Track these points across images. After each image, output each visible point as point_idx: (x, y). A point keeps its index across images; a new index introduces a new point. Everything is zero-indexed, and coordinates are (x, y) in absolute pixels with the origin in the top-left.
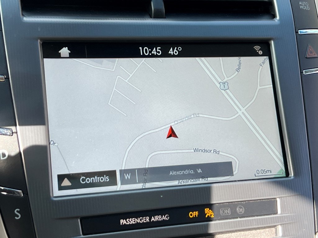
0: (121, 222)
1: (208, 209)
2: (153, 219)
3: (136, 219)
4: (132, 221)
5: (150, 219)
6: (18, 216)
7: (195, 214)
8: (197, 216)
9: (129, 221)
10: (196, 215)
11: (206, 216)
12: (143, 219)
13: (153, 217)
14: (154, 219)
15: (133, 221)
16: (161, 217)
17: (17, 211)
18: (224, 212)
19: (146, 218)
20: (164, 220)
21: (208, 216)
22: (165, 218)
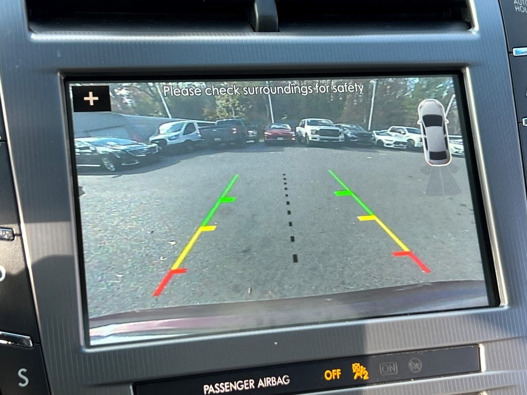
0: (205, 390)
1: (358, 364)
2: (261, 384)
3: (231, 384)
4: (224, 388)
5: (256, 384)
6: (24, 382)
7: (336, 373)
8: (338, 377)
9: (219, 387)
10: (336, 376)
11: (355, 378)
12: (243, 384)
13: (261, 380)
14: (262, 384)
15: (226, 387)
16: (275, 381)
17: (23, 373)
18: (385, 369)
19: (248, 382)
20: (280, 384)
21: (359, 377)
22: (282, 381)
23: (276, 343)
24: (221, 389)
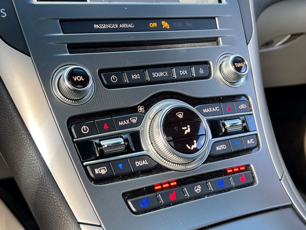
0: (95, 26)
1: (164, 22)
2: (121, 26)
3: (107, 25)
4: (104, 26)
5: (119, 26)
6: (4, 15)
7: (154, 25)
8: (156, 26)
9: (101, 26)
10: (155, 26)
11: (164, 27)
12: (113, 25)
15: (105, 26)
16: (127, 25)
17: (3, 11)
18: (176, 25)
19: (115, 25)
20: (130, 27)
21: (165, 27)
22: (130, 26)
23: (126, 8)
24: (102, 27)
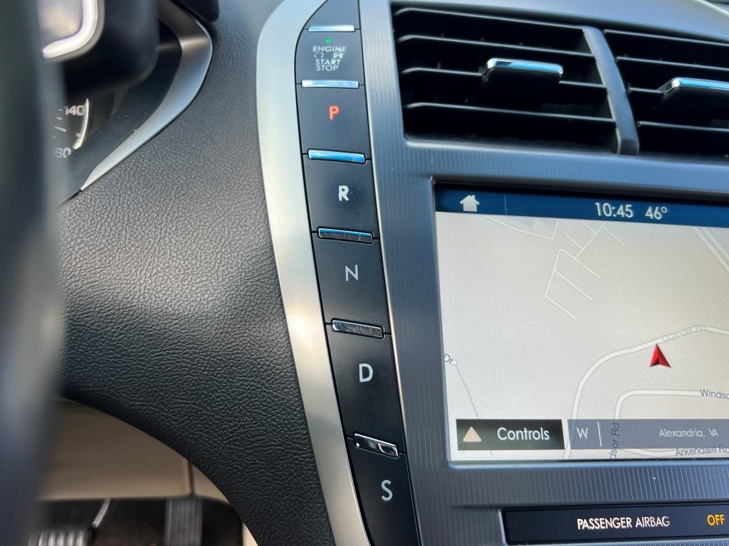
0: (579, 524)
2: (638, 523)
3: (606, 520)
4: (599, 524)
5: (634, 523)
6: (387, 495)
7: (719, 519)
8: (722, 523)
9: (593, 522)
10: (719, 522)
12: (620, 521)
13: (638, 519)
14: (640, 524)
15: (601, 523)
16: (654, 521)
17: (386, 485)
19: (625, 520)
20: (659, 525)
22: (661, 522)
23: (654, 477)
24: (596, 525)
